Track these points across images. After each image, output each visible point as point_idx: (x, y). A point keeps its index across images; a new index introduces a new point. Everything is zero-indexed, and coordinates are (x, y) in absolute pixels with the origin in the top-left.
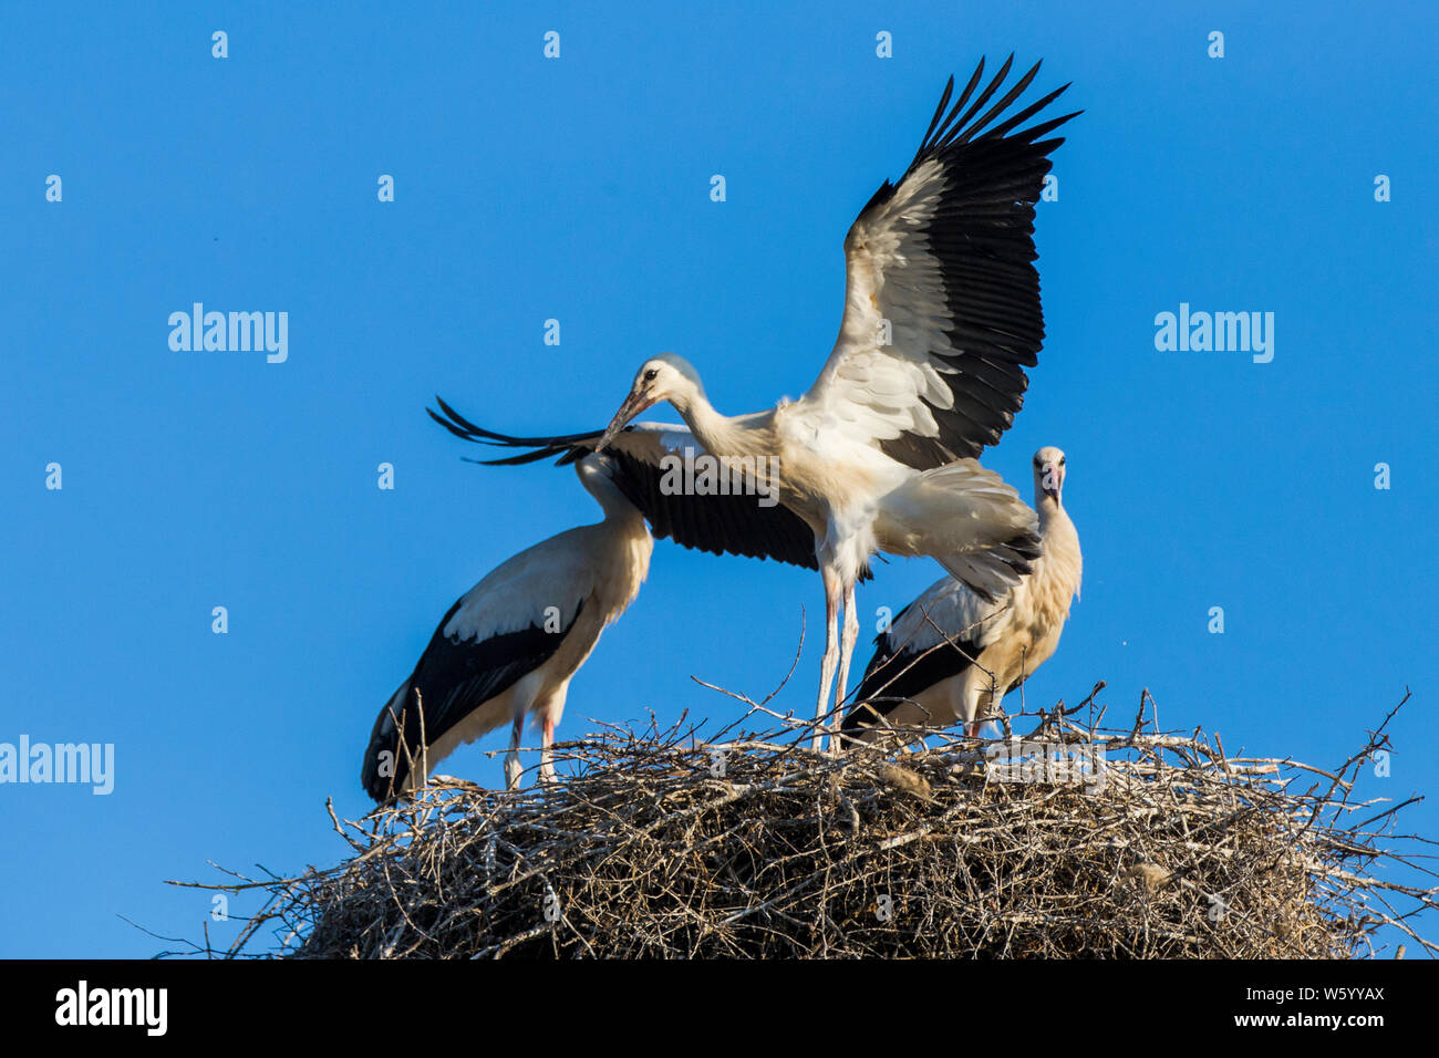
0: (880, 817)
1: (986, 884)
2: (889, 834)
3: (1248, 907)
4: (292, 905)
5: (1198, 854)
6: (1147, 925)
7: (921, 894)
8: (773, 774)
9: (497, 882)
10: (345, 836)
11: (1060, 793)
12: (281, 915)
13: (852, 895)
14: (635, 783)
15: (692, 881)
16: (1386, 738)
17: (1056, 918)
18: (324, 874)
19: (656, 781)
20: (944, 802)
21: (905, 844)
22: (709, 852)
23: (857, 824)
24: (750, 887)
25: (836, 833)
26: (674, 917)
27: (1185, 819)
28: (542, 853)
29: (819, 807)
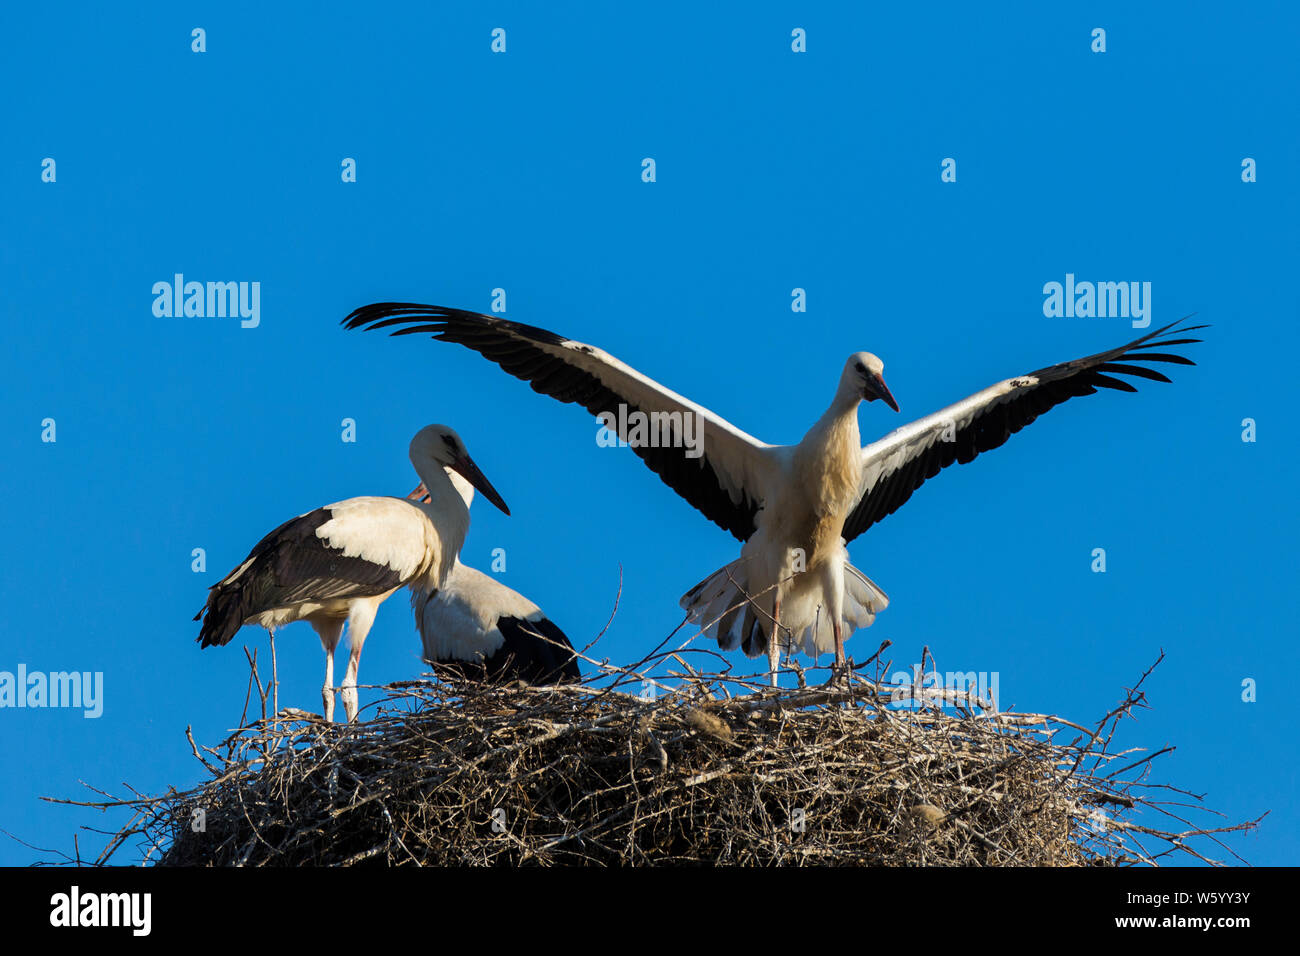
0: (685, 757)
1: (780, 819)
2: (694, 771)
3: (1015, 846)
4: (154, 822)
5: (971, 797)
6: (924, 860)
7: (721, 827)
8: (592, 714)
9: (339, 806)
10: (203, 761)
11: (848, 739)
12: (144, 831)
13: (660, 826)
14: (465, 720)
15: (515, 810)
16: (1142, 695)
17: (842, 852)
18: (183, 795)
19: (484, 718)
20: (743, 744)
21: (708, 782)
22: (530, 783)
23: (665, 762)
24: (566, 816)
25: (646, 770)
26: (498, 842)
27: (959, 765)
28: (380, 781)
29: (630, 746)
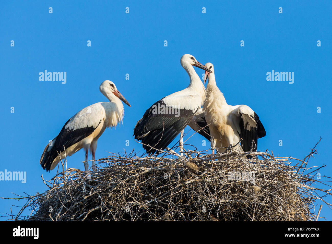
0: (185, 176)
1: (213, 192)
2: (188, 180)
3: (281, 196)
4: (33, 203)
5: (268, 183)
6: (255, 202)
7: (196, 195)
8: (157, 165)
9: (86, 195)
10: (46, 184)
11: (231, 168)
12: (30, 206)
13: (178, 196)
14: (121, 169)
15: (137, 194)
16: (316, 150)
17: (231, 201)
18: (41, 195)
19: (127, 168)
20: (201, 171)
21: (192, 182)
22: (141, 186)
23: (179, 177)
24: (152, 195)
25: (174, 180)
26: (132, 203)
27: (264, 173)
28: (98, 188)
29: (169, 173)
